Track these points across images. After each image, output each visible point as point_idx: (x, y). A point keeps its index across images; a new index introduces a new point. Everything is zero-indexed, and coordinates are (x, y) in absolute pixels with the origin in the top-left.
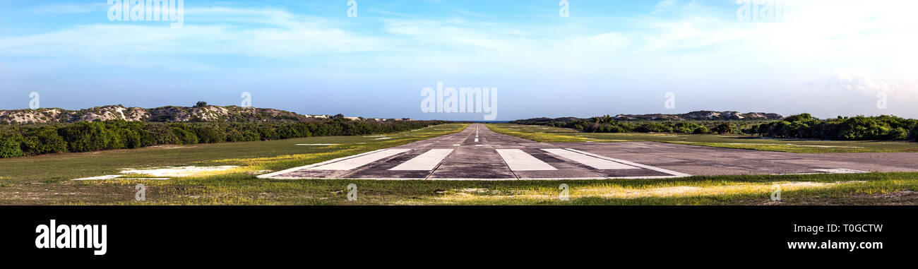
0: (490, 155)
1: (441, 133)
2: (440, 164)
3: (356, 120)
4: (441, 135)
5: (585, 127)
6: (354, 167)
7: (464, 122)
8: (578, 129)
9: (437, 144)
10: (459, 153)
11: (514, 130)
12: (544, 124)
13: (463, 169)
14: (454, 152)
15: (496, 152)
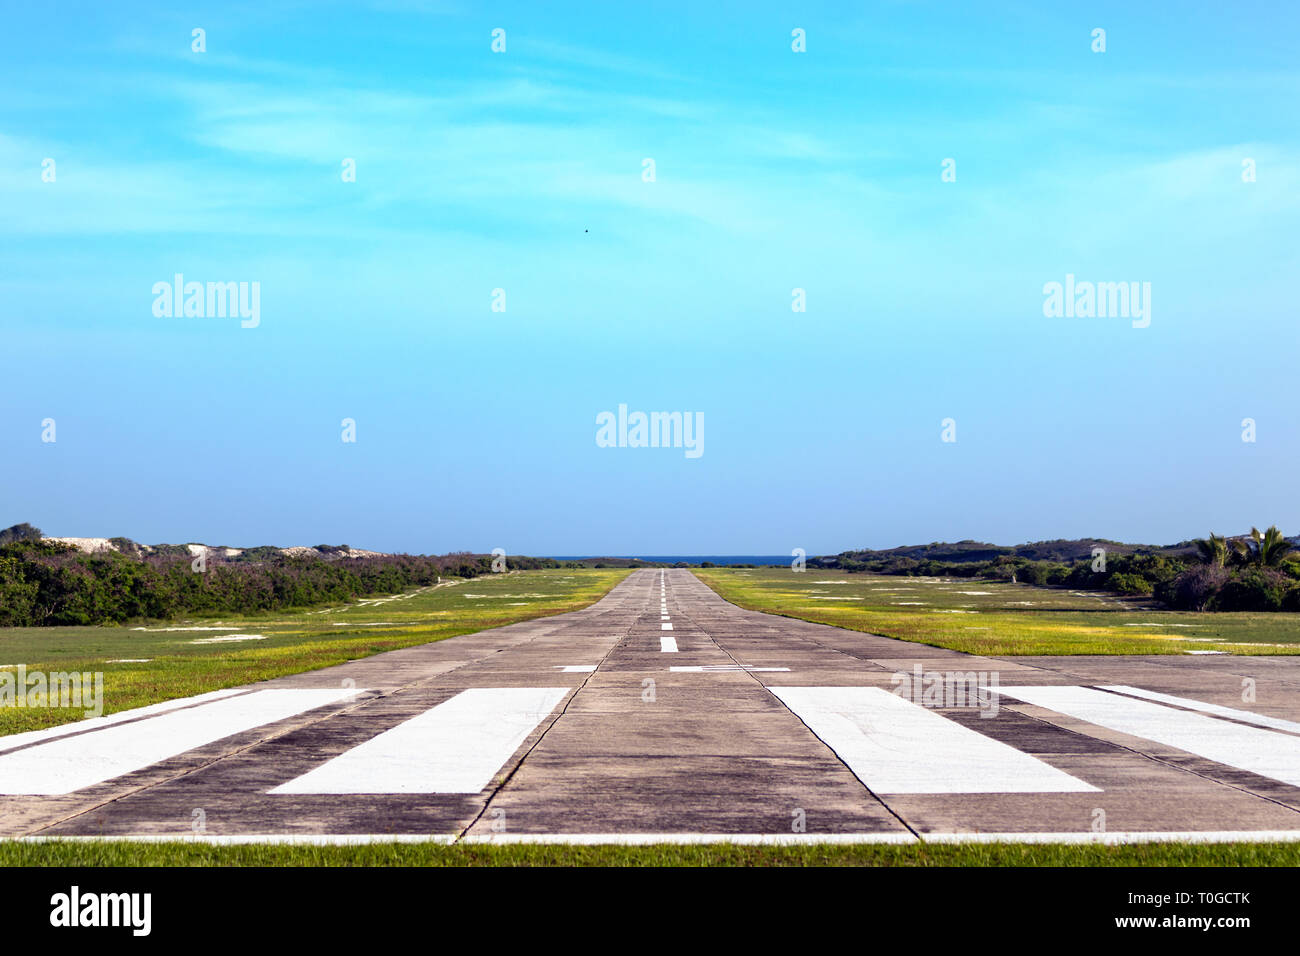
0: (751, 715)
1: (497, 614)
2: (517, 763)
3: (100, 552)
4: (499, 623)
5: (1161, 590)
6: (96, 778)
7: (601, 563)
8: (1132, 595)
9: (483, 665)
10: (600, 704)
11: (836, 598)
12: (969, 573)
13: (631, 785)
14: (571, 701)
15: (774, 703)
